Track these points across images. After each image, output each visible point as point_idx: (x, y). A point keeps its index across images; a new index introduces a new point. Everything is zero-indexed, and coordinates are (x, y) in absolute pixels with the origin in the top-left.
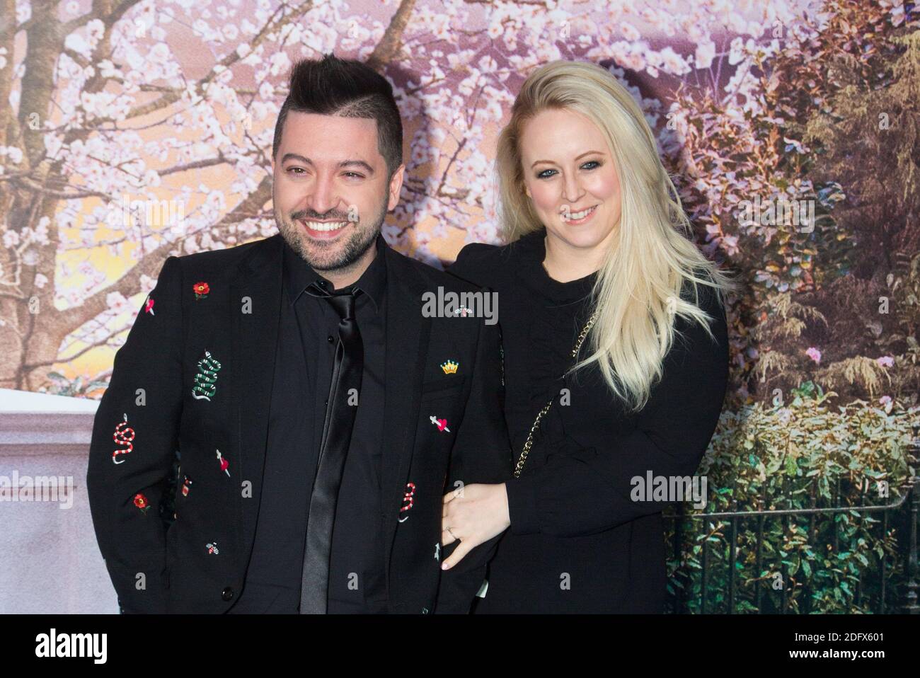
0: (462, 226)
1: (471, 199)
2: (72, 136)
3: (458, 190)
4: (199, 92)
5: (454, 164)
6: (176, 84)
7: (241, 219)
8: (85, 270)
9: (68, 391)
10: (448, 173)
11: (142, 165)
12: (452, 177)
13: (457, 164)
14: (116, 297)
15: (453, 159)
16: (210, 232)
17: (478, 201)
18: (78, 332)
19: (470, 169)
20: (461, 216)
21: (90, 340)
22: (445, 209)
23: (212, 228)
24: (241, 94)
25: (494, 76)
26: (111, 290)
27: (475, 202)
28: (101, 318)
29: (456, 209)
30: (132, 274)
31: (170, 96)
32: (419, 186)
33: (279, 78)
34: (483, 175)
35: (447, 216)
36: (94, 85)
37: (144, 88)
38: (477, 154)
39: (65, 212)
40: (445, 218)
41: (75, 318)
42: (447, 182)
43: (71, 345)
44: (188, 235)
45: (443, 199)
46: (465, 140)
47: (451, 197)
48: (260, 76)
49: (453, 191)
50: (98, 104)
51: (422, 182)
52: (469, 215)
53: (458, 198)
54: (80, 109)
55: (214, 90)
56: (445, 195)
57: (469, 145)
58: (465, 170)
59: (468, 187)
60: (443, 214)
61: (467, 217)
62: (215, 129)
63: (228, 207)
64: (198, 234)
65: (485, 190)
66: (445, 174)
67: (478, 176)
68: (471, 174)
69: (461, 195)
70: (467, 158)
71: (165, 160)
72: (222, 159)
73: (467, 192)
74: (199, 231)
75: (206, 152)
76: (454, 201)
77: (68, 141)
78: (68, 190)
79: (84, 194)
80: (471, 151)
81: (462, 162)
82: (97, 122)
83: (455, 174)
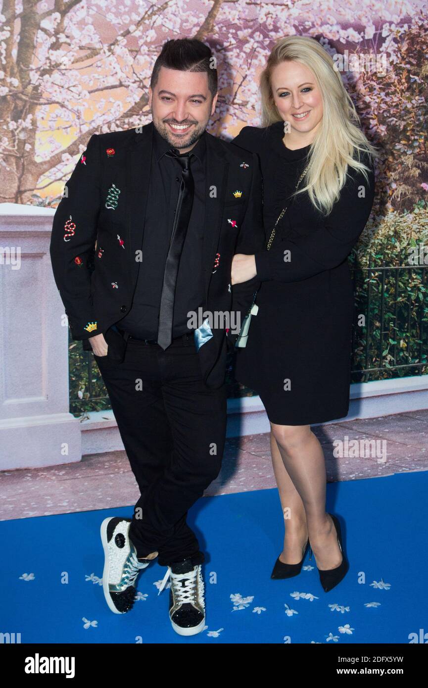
0: (245, 119)
1: (249, 106)
2: (44, 73)
3: (243, 101)
4: (110, 50)
5: (241, 88)
6: (98, 46)
7: (131, 116)
8: (51, 142)
9: (41, 204)
10: (238, 93)
11: (80, 88)
12: (239, 94)
13: (242, 87)
14: (66, 156)
15: (240, 85)
16: (115, 122)
17: (253, 107)
18: (47, 174)
19: (249, 90)
20: (244, 114)
21: (53, 178)
22: (236, 111)
23: (116, 120)
24: (131, 51)
25: (261, 43)
26: (64, 152)
27: (251, 108)
28: (59, 166)
29: (242, 111)
30: (75, 144)
31: (94, 52)
32: (223, 99)
33: (151, 43)
34: (255, 94)
35: (237, 114)
36: (55, 46)
37: (81, 48)
38: (252, 82)
39: (41, 112)
40: (236, 116)
41: (45, 167)
42: (237, 97)
43: (43, 181)
44: (104, 124)
45: (235, 106)
46: (246, 76)
47: (239, 105)
48: (141, 42)
49: (240, 102)
50: (58, 56)
51: (224, 97)
52: (248, 114)
53: (243, 106)
54: (48, 58)
55: (117, 49)
56: (236, 104)
57: (248, 78)
58: (246, 91)
59: (248, 100)
60: (235, 114)
61: (247, 115)
62: (118, 69)
63: (124, 109)
64: (109, 123)
65: (256, 101)
66: (236, 93)
67: (253, 94)
68: (249, 93)
69: (244, 104)
70: (247, 85)
71: (92, 85)
72: (121, 85)
73: (247, 102)
74: (110, 122)
75: (112, 81)
76: (241, 107)
77: (42, 75)
78: (42, 101)
79: (50, 102)
80: (249, 81)
81: (245, 87)
82: (57, 65)
83: (241, 93)
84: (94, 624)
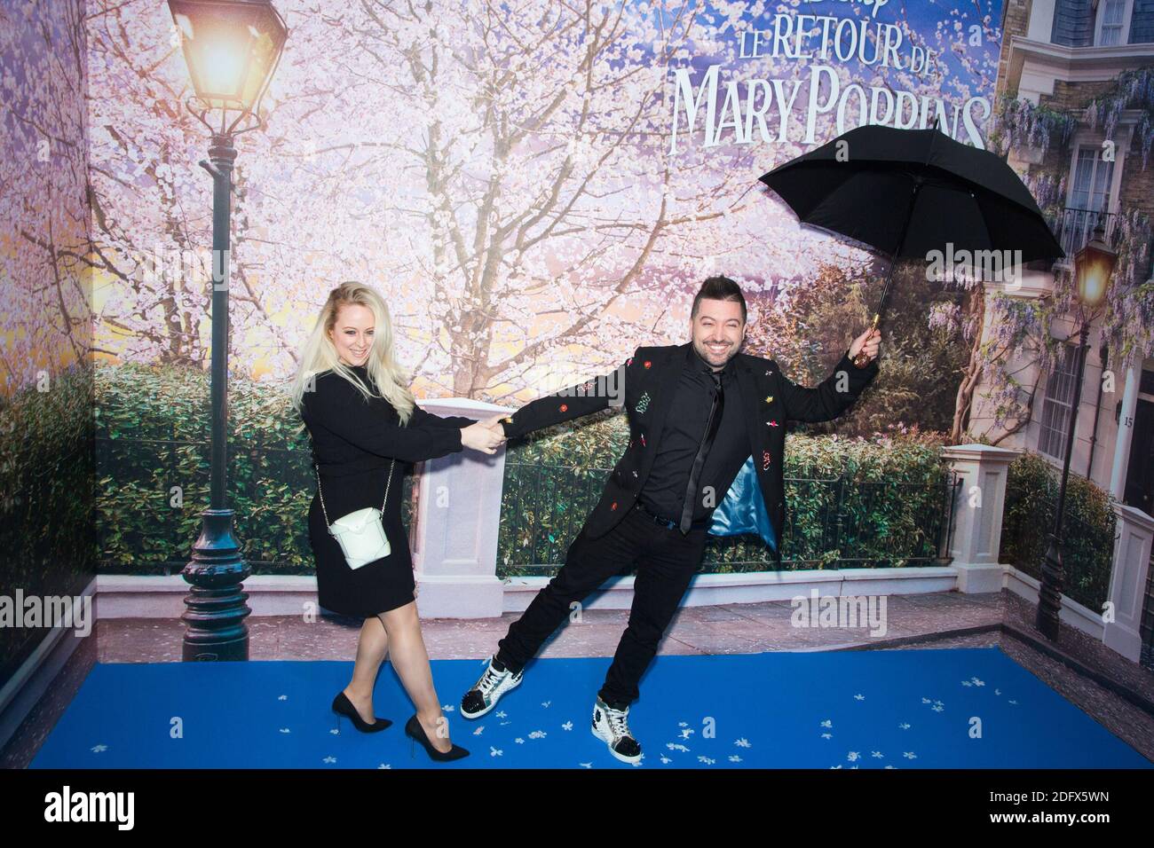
1: (665, 335)
2: (502, 296)
3: (660, 331)
4: (556, 282)
5: (660, 321)
6: (547, 278)
7: (568, 335)
8: (502, 351)
9: (489, 401)
10: (657, 324)
11: (529, 310)
14: (513, 363)
17: (669, 337)
18: (496, 377)
21: (501, 380)
22: (655, 339)
23: (556, 338)
24: (573, 284)
25: (680, 286)
26: (511, 360)
28: (506, 372)
29: (659, 339)
30: (521, 354)
31: (543, 283)
32: (645, 328)
33: (590, 279)
34: (671, 326)
36: (513, 276)
37: (533, 278)
38: (670, 317)
39: (495, 326)
41: (495, 371)
42: (656, 328)
43: (492, 382)
45: (654, 335)
46: (665, 311)
47: (657, 334)
48: (582, 277)
50: (513, 283)
53: (660, 335)
54: (506, 285)
55: (562, 282)
57: (666, 314)
58: (664, 324)
62: (561, 297)
63: (564, 330)
65: (671, 333)
68: (666, 326)
70: (665, 319)
71: (539, 309)
72: (563, 310)
73: (664, 332)
75: (557, 307)
77: (500, 298)
78: (497, 318)
79: (504, 320)
80: (667, 316)
81: (663, 320)
82: (513, 291)
84: (500, 752)
